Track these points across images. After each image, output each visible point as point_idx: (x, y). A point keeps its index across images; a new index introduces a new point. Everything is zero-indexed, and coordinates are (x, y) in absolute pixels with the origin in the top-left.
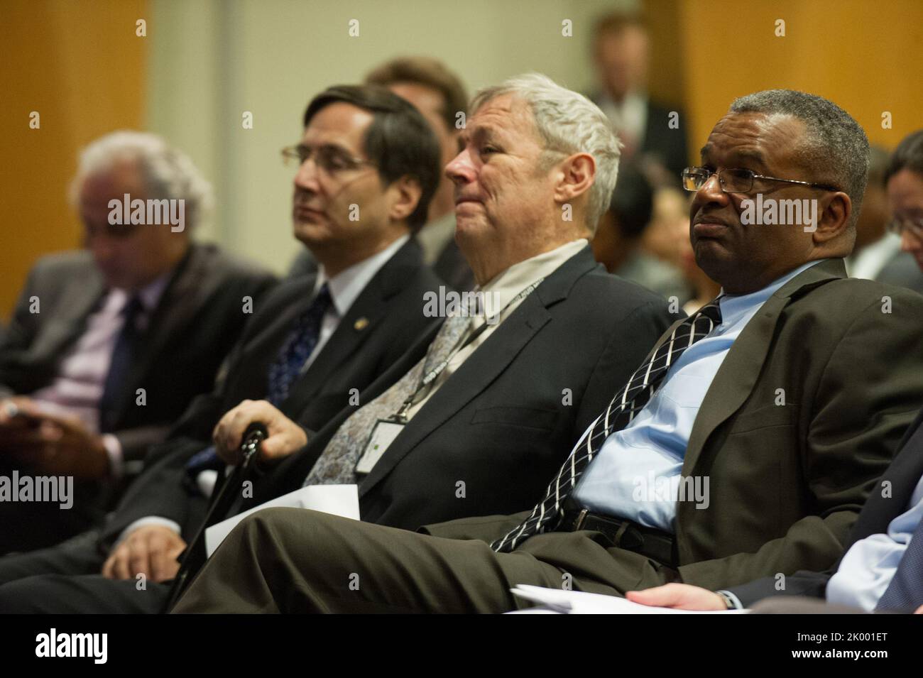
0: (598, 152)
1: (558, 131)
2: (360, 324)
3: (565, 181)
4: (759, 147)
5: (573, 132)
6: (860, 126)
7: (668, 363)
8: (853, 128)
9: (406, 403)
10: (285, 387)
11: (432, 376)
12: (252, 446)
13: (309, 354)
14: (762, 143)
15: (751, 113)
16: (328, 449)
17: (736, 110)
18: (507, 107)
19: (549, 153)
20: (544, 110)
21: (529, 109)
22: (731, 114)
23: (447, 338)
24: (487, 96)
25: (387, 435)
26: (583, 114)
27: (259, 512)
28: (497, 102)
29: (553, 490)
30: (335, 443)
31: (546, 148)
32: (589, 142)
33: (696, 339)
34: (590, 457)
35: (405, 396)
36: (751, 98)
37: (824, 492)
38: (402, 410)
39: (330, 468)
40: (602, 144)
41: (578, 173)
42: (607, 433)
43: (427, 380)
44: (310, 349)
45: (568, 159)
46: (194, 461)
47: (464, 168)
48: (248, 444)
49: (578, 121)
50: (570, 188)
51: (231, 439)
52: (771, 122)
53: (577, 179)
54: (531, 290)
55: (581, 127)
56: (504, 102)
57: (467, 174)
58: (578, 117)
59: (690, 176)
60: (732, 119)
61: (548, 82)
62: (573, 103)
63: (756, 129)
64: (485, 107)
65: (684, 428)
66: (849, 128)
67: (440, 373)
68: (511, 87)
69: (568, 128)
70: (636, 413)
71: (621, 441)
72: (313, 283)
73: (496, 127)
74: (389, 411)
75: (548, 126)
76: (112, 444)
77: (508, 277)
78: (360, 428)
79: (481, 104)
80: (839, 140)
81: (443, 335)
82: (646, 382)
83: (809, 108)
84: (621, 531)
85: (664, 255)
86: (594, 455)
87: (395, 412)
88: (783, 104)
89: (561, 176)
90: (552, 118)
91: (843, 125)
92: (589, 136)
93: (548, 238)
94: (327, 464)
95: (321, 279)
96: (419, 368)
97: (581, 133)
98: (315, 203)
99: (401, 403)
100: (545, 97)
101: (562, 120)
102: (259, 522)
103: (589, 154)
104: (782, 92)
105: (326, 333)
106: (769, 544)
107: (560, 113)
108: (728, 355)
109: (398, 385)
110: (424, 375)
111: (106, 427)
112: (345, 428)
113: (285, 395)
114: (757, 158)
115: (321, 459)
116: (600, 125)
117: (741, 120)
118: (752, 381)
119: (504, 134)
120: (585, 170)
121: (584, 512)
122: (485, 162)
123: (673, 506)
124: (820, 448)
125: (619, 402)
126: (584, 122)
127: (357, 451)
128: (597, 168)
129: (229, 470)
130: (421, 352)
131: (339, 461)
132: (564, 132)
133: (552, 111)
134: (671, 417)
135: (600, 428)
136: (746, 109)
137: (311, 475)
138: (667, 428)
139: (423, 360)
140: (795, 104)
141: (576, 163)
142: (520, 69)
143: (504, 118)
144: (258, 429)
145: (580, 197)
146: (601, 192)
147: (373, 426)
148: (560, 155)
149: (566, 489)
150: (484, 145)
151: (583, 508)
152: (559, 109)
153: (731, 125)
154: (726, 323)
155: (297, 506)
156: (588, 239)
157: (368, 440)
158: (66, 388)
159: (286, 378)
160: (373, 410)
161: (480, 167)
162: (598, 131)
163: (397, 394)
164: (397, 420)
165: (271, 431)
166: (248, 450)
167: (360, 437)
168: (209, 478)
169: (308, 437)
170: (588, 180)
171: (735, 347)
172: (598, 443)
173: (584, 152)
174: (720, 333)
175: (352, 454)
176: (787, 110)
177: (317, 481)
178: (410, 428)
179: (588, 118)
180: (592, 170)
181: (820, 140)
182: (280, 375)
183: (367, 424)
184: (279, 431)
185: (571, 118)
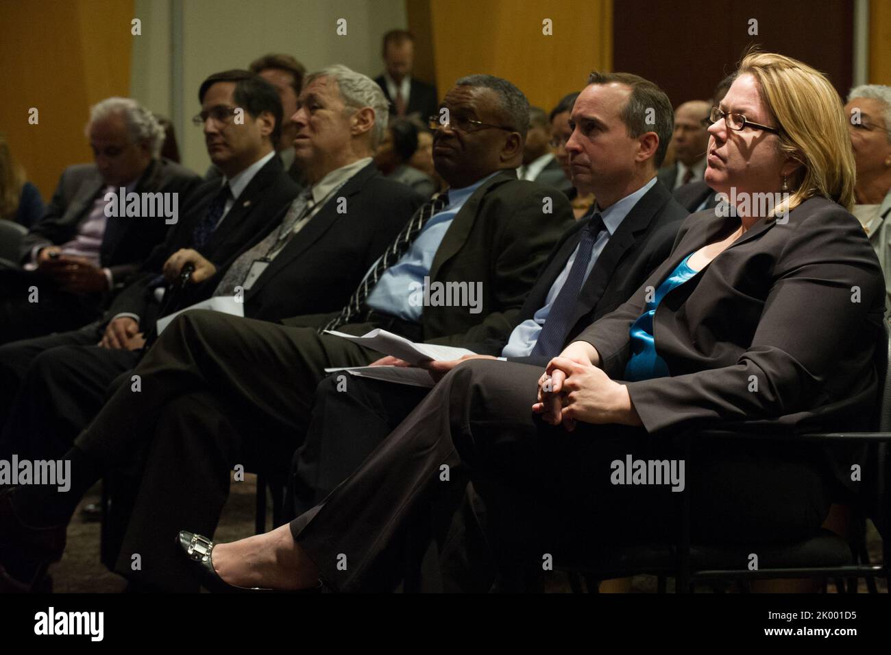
0: (376, 107)
1: (354, 96)
2: (246, 204)
3: (358, 123)
4: (472, 105)
5: (362, 96)
6: (526, 96)
7: (420, 227)
8: (522, 96)
9: (270, 250)
10: (202, 240)
11: (284, 235)
12: (187, 275)
13: (217, 222)
14: (474, 103)
15: (468, 87)
16: (226, 276)
17: (458, 84)
18: (324, 82)
19: (348, 108)
20: (345, 84)
21: (336, 83)
22: (457, 87)
23: (293, 214)
24: (313, 77)
25: (259, 269)
26: (367, 86)
27: (187, 311)
28: (318, 81)
29: (355, 299)
30: (230, 273)
31: (347, 105)
32: (371, 101)
33: (435, 213)
34: (376, 281)
35: (269, 246)
36: (467, 78)
37: (503, 298)
38: (267, 255)
39: (227, 288)
40: (378, 102)
41: (364, 118)
42: (385, 267)
43: (282, 238)
44: (218, 218)
45: (359, 111)
46: (152, 282)
47: (300, 118)
48: (185, 274)
49: (365, 89)
50: (361, 127)
51: (175, 271)
52: (479, 91)
53: (365, 122)
54: (340, 186)
55: (366, 93)
56: (323, 80)
57: (304, 122)
58: (365, 87)
59: (433, 120)
60: (457, 89)
61: (346, 69)
62: (361, 80)
63: (471, 95)
64: (311, 84)
65: (427, 263)
66: (520, 97)
67: (290, 233)
68: (325, 71)
69: (359, 93)
70: (402, 256)
71: (392, 273)
72: (221, 182)
73: (318, 93)
74: (260, 255)
75: (348, 93)
76: (108, 272)
77: (327, 179)
78: (244, 264)
79: (309, 82)
80: (515, 103)
81: (291, 212)
82: (407, 238)
83: (499, 85)
84: (391, 323)
85: (420, 167)
86: (379, 279)
87: (263, 256)
88: (485, 82)
89: (355, 121)
90: (350, 88)
91: (517, 95)
92: (370, 98)
93: (348, 156)
94: (225, 286)
95: (225, 180)
96: (277, 231)
97: (366, 96)
98: (218, 140)
99: (267, 250)
100: (345, 76)
101: (355, 89)
102: (185, 317)
103: (371, 108)
104: (484, 76)
105: (227, 209)
106: (474, 328)
107: (354, 85)
108: (453, 222)
109: (265, 240)
110: (280, 234)
111: (105, 264)
112: (235, 265)
113: (203, 244)
114: (471, 111)
115: (222, 283)
116: (376, 92)
117: (463, 90)
118: (466, 236)
119: (325, 98)
120: (369, 117)
121: (371, 312)
122: (312, 114)
123: (420, 308)
124: (502, 274)
125: (392, 249)
126: (368, 91)
127: (242, 278)
128: (377, 116)
129: (171, 287)
130: (279, 221)
131: (232, 283)
132: (357, 96)
133: (350, 85)
134: (420, 257)
135: (381, 264)
136: (465, 84)
137: (216, 291)
138: (417, 263)
139: (279, 227)
140: (491, 82)
141: (364, 113)
142: (332, 62)
143: (324, 89)
144: (190, 266)
145: (367, 132)
146: (379, 129)
147: (250, 264)
148: (355, 109)
149: (363, 298)
150: (313, 105)
151: (369, 310)
152: (355, 83)
153: (457, 92)
154: (451, 204)
155: (208, 308)
156: (372, 156)
157: (248, 271)
158: (83, 240)
159: (203, 234)
160: (250, 254)
161: (310, 118)
162: (376, 95)
163: (265, 245)
164: (264, 260)
165: (197, 267)
166: (184, 277)
167: (244, 270)
168: (161, 291)
169: (217, 269)
170: (371, 123)
171: (456, 218)
172: (380, 272)
173: (368, 107)
174: (448, 210)
175: (239, 279)
176: (488, 85)
177: (220, 295)
178: (272, 265)
179: (370, 88)
180: (373, 117)
181: (505, 103)
182: (199, 233)
183: (247, 263)
184: (201, 267)
185: (361, 87)
